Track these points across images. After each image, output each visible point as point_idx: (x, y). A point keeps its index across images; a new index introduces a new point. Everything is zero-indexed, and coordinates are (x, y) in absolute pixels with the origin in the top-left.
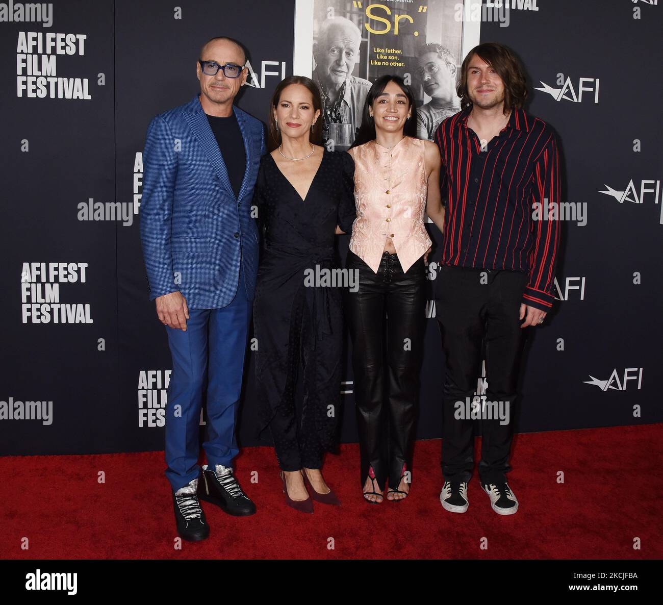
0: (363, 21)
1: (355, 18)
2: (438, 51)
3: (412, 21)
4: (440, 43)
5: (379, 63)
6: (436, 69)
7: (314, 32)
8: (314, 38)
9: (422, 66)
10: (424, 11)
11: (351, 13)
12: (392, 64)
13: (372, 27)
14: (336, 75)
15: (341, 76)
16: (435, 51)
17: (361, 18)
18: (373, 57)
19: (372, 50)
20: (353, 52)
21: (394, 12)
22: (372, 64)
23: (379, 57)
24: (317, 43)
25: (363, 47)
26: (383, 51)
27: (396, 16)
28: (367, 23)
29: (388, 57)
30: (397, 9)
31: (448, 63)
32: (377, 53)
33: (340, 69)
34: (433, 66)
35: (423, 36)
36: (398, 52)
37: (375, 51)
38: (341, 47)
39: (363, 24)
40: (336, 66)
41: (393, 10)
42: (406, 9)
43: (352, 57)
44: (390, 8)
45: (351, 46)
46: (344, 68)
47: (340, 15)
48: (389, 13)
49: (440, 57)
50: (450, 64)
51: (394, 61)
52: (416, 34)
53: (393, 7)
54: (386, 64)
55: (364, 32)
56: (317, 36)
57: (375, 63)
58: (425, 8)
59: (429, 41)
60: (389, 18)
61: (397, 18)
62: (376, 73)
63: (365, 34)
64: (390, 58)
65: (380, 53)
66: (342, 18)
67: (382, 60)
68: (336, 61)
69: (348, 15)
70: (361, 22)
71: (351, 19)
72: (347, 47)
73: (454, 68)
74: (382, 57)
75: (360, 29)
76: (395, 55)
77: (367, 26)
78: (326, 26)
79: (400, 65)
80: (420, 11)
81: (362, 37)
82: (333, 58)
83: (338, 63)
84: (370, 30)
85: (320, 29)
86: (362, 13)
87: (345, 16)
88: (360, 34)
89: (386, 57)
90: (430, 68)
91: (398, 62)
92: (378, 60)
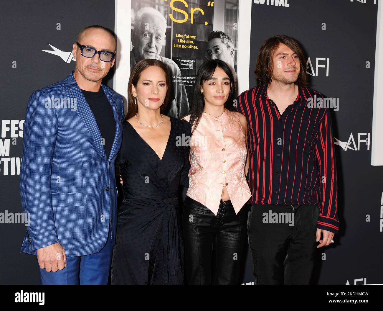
0: (168, 12)
1: (162, 9)
2: (221, 37)
3: (203, 13)
4: (223, 31)
5: (180, 46)
6: (220, 51)
7: (131, 19)
8: (132, 25)
9: (210, 48)
10: (212, 6)
11: (159, 5)
12: (189, 47)
13: (174, 17)
14: (148, 55)
15: (152, 56)
16: (219, 37)
17: (166, 9)
18: (175, 42)
19: (174, 35)
20: (161, 37)
21: (190, 6)
22: (174, 47)
23: (180, 41)
24: (133, 28)
25: (168, 32)
26: (182, 36)
27: (192, 9)
28: (171, 13)
29: (186, 42)
30: (193, 3)
31: (229, 47)
32: (178, 38)
33: (151, 50)
34: (218, 49)
35: (211, 25)
36: (193, 37)
37: (177, 37)
38: (152, 33)
39: (168, 14)
40: (148, 48)
41: (190, 4)
42: (199, 3)
43: (160, 41)
44: (188, 3)
45: (159, 32)
46: (154, 50)
47: (151, 6)
48: (187, 6)
49: (223, 42)
50: (230, 47)
51: (191, 44)
52: (206, 23)
53: (189, 2)
54: (185, 47)
55: (169, 21)
56: (133, 23)
57: (177, 46)
58: (213, 3)
59: (215, 29)
60: (187, 10)
61: (193, 11)
62: (178, 54)
63: (169, 22)
64: (188, 42)
65: (180, 38)
66: (152, 9)
67: (182, 44)
68: (148, 44)
69: (157, 6)
70: (167, 12)
71: (159, 10)
72: (156, 32)
73: (232, 50)
74: (182, 41)
75: (165, 18)
76: (191, 39)
77: (171, 16)
78: (140, 14)
79: (195, 47)
80: (209, 5)
81: (167, 25)
82: (145, 41)
83: (149, 45)
84: (173, 20)
85: (136, 17)
86: (167, 5)
87: (154, 7)
88: (165, 22)
89: (184, 42)
90: (216, 51)
91: (194, 45)
92: (179, 44)
